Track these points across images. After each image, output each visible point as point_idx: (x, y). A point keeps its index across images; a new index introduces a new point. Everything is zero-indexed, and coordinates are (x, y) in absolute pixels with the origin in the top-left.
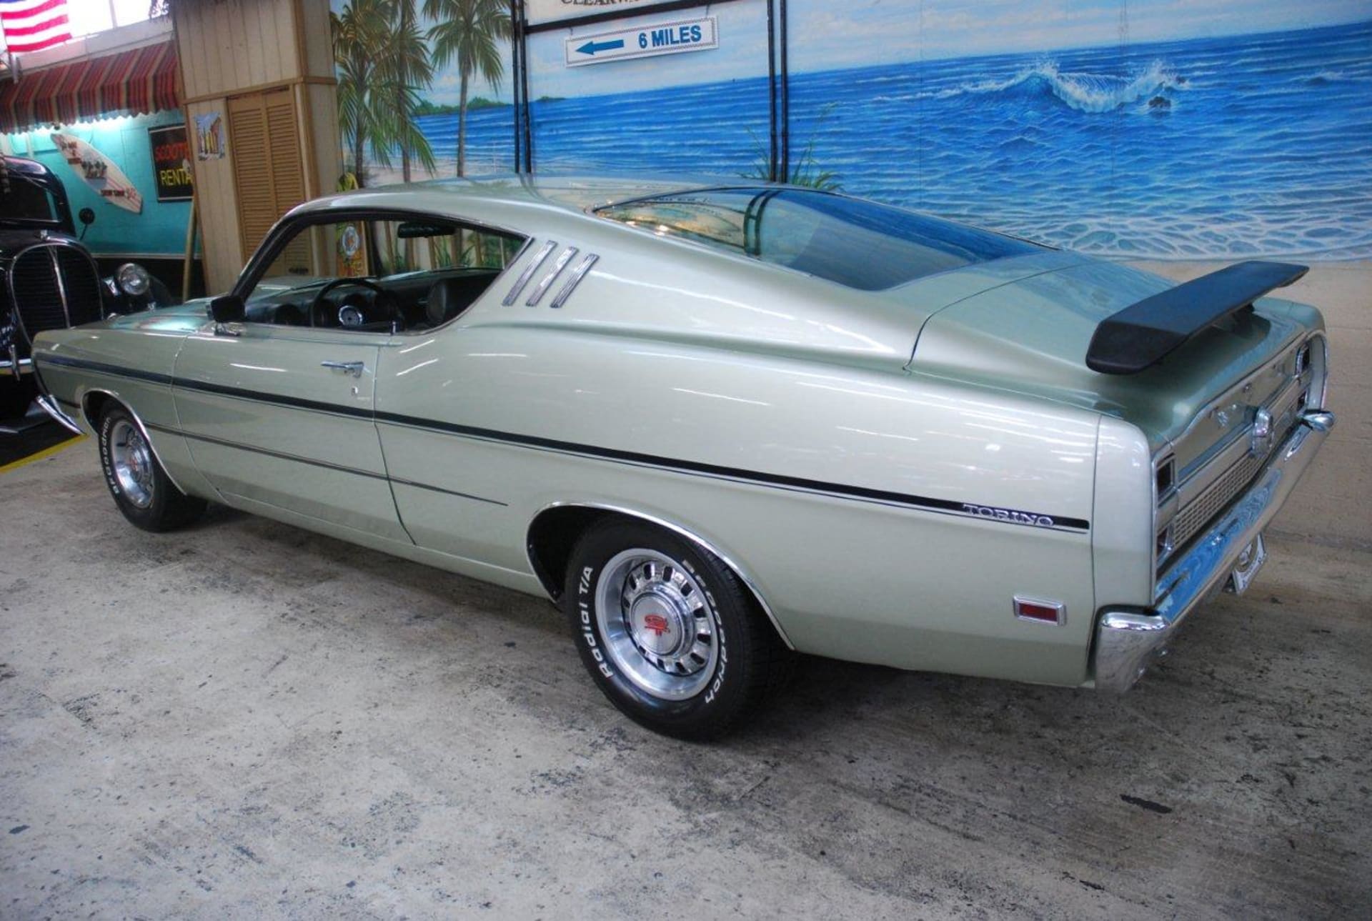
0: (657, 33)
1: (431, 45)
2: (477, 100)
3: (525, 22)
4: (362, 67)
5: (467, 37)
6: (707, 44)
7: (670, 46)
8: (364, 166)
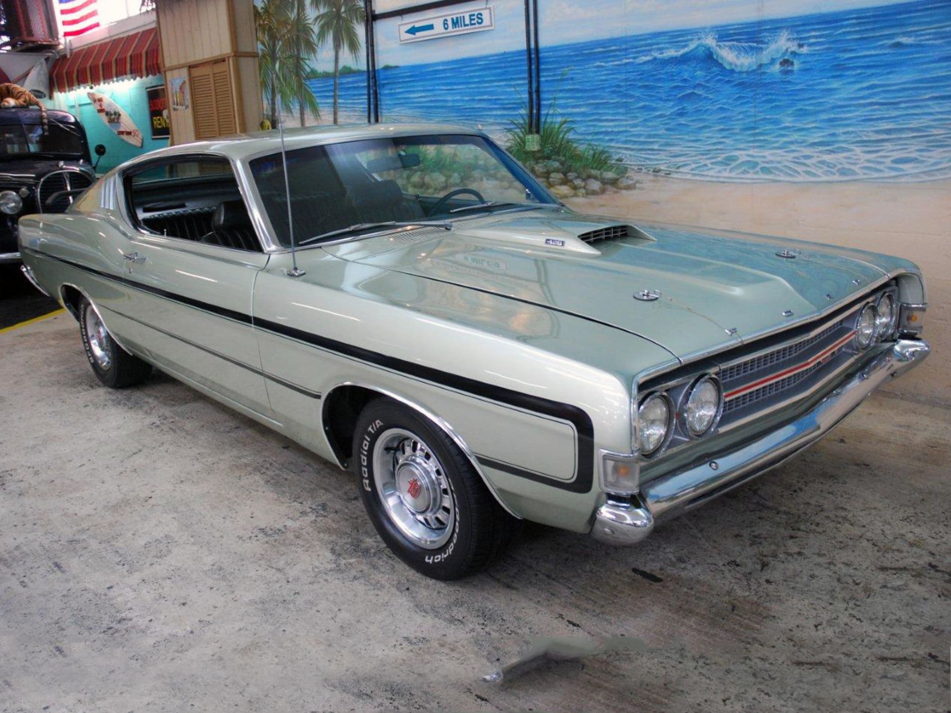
0: (455, 19)
1: (316, 29)
2: (345, 67)
3: (372, 12)
4: (274, 45)
5: (338, 23)
6: (486, 26)
7: (464, 28)
8: (276, 114)
